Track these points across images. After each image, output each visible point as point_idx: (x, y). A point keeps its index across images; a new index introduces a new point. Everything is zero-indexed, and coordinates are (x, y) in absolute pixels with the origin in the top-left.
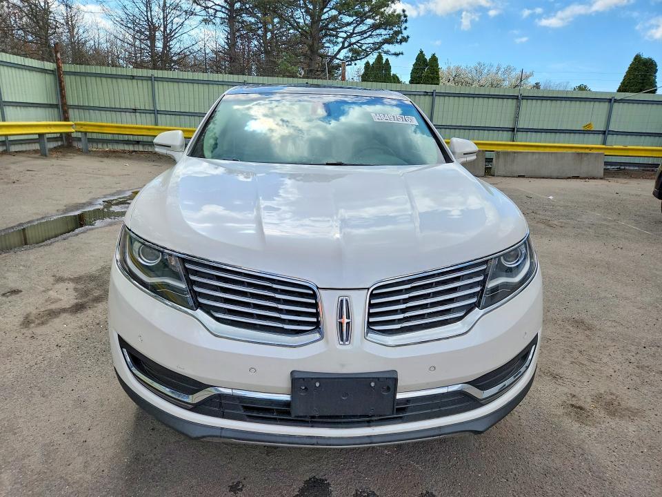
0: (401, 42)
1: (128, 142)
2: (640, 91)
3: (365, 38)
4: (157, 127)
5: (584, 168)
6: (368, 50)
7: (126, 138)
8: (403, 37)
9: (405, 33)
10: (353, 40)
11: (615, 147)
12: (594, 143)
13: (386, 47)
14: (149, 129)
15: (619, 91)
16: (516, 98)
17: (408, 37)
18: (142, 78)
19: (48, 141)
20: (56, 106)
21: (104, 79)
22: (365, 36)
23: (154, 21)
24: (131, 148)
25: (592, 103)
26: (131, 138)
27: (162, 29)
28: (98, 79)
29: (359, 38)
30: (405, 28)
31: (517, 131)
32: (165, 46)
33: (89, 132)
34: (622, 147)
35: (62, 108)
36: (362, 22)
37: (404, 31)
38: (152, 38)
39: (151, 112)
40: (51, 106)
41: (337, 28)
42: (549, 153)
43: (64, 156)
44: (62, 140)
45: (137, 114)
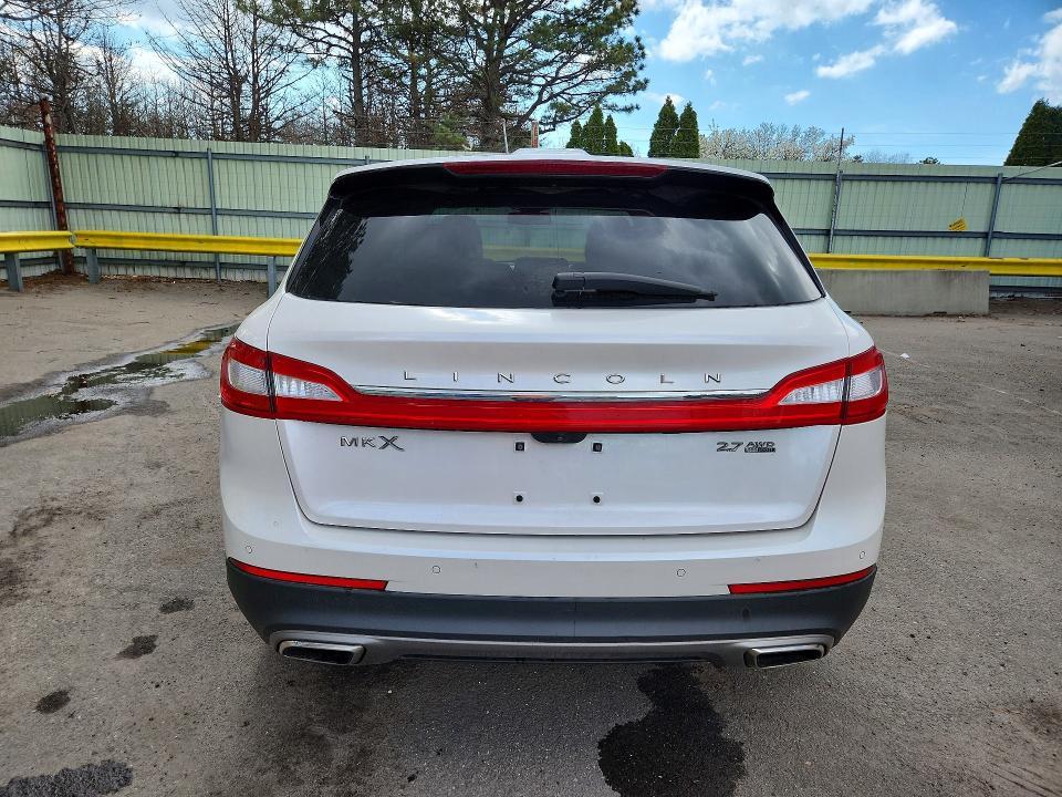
0: (635, 90)
1: (166, 264)
2: (1046, 163)
3: (575, 86)
4: (216, 237)
5: (954, 299)
6: (581, 104)
7: (163, 256)
8: (638, 82)
9: (641, 76)
10: (556, 89)
11: (1006, 260)
12: (968, 252)
13: (611, 99)
14: (200, 241)
15: (1008, 163)
16: (832, 178)
17: (646, 81)
18: (192, 155)
19: (22, 266)
20: (46, 205)
21: (126, 158)
22: (575, 81)
23: (238, 67)
24: (171, 273)
25: (964, 185)
26: (172, 256)
27: (251, 79)
28: (118, 158)
29: (564, 85)
30: (641, 68)
31: (835, 235)
32: (256, 105)
33: (99, 248)
34: (1018, 260)
35: (58, 208)
36: (571, 59)
37: (640, 73)
38: (235, 93)
39: (206, 211)
40: (36, 205)
41: (529, 71)
42: (892, 272)
43: (52, 289)
44: (57, 262)
45: (182, 216)
